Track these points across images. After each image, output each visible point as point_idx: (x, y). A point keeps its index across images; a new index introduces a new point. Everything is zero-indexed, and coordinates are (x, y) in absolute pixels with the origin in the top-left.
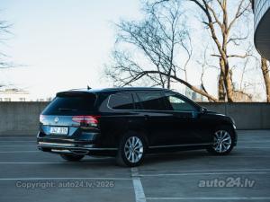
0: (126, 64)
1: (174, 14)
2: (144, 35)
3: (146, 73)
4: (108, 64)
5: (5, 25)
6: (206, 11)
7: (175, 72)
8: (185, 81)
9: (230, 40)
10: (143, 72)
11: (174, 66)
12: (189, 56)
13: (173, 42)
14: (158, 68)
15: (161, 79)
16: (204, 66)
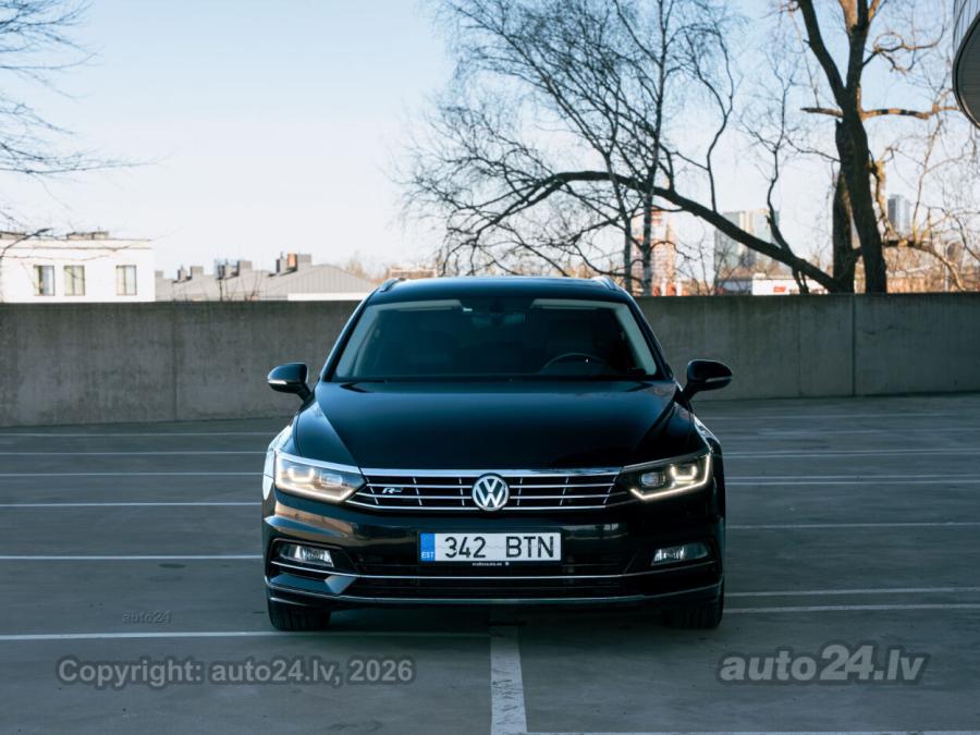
4: (427, 148)
7: (670, 176)
8: (710, 208)
9: (875, 53)
10: (553, 177)
11: (668, 154)
12: (726, 117)
13: (661, 66)
14: (609, 163)
15: (621, 202)
16: (779, 152)
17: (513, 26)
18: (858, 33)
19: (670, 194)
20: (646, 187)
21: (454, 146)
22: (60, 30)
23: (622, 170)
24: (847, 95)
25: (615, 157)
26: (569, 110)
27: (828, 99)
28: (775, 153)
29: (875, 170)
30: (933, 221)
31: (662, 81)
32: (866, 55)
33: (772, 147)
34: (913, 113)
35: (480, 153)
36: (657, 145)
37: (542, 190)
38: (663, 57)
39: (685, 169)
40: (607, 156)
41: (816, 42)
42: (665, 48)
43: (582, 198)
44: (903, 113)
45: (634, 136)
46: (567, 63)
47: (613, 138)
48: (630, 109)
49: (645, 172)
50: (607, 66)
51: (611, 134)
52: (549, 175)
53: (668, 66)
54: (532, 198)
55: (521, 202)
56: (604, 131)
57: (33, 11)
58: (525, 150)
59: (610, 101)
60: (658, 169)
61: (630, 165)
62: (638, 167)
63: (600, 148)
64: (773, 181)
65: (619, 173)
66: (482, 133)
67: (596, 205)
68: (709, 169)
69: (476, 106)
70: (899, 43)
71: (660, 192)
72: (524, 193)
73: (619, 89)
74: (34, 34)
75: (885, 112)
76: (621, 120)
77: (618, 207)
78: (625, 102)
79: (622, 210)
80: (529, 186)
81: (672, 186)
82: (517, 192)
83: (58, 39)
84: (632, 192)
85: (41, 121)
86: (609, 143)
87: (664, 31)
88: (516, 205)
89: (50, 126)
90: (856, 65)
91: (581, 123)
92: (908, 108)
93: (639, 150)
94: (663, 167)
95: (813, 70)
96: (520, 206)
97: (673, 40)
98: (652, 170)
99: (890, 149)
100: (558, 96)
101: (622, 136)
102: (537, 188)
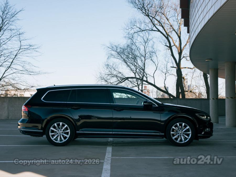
0: (115, 73)
1: (146, 40)
2: (126, 53)
3: (127, 78)
4: (103, 72)
5: (36, 47)
6: (167, 38)
7: (147, 78)
8: (154, 84)
9: (183, 57)
10: (126, 78)
11: (146, 74)
12: (157, 68)
13: (145, 58)
14: (135, 75)
15: (137, 82)
16: (166, 74)
17: (118, 50)
18: (180, 54)
19: (147, 81)
20: (142, 80)
21: (107, 72)
22: (37, 50)
23: (138, 77)
24: (178, 64)
25: (136, 74)
26: (128, 66)
27: (175, 66)
28: (165, 74)
29: (184, 78)
30: (194, 87)
31: (145, 61)
32: (182, 58)
33: (165, 73)
34: (190, 68)
35: (112, 73)
36: (144, 72)
37: (124, 80)
38: (145, 57)
39: (149, 77)
40: (135, 74)
41: (173, 55)
42: (145, 55)
43: (130, 81)
44: (189, 68)
45: (140, 70)
46: (128, 57)
47: (136, 71)
48: (139, 66)
49: (142, 77)
50: (135, 58)
51: (136, 70)
52: (125, 77)
53: (146, 58)
54: (122, 82)
55: (120, 82)
56: (135, 69)
57: (32, 46)
58: (120, 73)
59: (136, 64)
60: (144, 76)
61: (139, 76)
62: (140, 76)
63: (134, 72)
64: (165, 80)
65: (137, 77)
66: (112, 69)
67: (133, 83)
68: (154, 77)
69: (111, 64)
70: (187, 56)
71: (145, 81)
72: (120, 81)
73: (137, 62)
74: (32, 50)
75: (185, 68)
76: (138, 68)
77: (137, 83)
78: (138, 64)
79: (138, 84)
80: (121, 79)
81: (147, 80)
82: (119, 80)
83: (36, 51)
84: (139, 80)
85: (33, 65)
86: (135, 72)
87: (145, 52)
88: (118, 83)
89: (35, 66)
90: (180, 60)
91: (130, 68)
92: (189, 67)
93: (141, 73)
94: (145, 76)
95: (172, 60)
96: (119, 83)
97: (147, 53)
98: (143, 77)
99: (186, 74)
100: (126, 63)
101: (138, 70)
102: (122, 80)
